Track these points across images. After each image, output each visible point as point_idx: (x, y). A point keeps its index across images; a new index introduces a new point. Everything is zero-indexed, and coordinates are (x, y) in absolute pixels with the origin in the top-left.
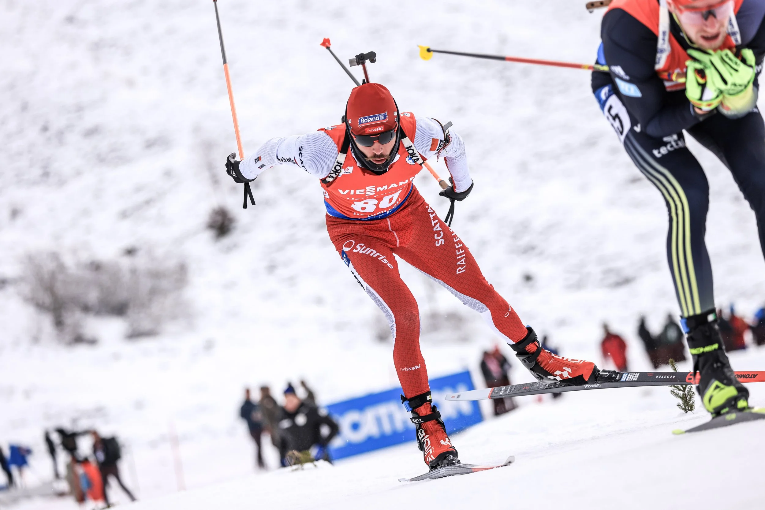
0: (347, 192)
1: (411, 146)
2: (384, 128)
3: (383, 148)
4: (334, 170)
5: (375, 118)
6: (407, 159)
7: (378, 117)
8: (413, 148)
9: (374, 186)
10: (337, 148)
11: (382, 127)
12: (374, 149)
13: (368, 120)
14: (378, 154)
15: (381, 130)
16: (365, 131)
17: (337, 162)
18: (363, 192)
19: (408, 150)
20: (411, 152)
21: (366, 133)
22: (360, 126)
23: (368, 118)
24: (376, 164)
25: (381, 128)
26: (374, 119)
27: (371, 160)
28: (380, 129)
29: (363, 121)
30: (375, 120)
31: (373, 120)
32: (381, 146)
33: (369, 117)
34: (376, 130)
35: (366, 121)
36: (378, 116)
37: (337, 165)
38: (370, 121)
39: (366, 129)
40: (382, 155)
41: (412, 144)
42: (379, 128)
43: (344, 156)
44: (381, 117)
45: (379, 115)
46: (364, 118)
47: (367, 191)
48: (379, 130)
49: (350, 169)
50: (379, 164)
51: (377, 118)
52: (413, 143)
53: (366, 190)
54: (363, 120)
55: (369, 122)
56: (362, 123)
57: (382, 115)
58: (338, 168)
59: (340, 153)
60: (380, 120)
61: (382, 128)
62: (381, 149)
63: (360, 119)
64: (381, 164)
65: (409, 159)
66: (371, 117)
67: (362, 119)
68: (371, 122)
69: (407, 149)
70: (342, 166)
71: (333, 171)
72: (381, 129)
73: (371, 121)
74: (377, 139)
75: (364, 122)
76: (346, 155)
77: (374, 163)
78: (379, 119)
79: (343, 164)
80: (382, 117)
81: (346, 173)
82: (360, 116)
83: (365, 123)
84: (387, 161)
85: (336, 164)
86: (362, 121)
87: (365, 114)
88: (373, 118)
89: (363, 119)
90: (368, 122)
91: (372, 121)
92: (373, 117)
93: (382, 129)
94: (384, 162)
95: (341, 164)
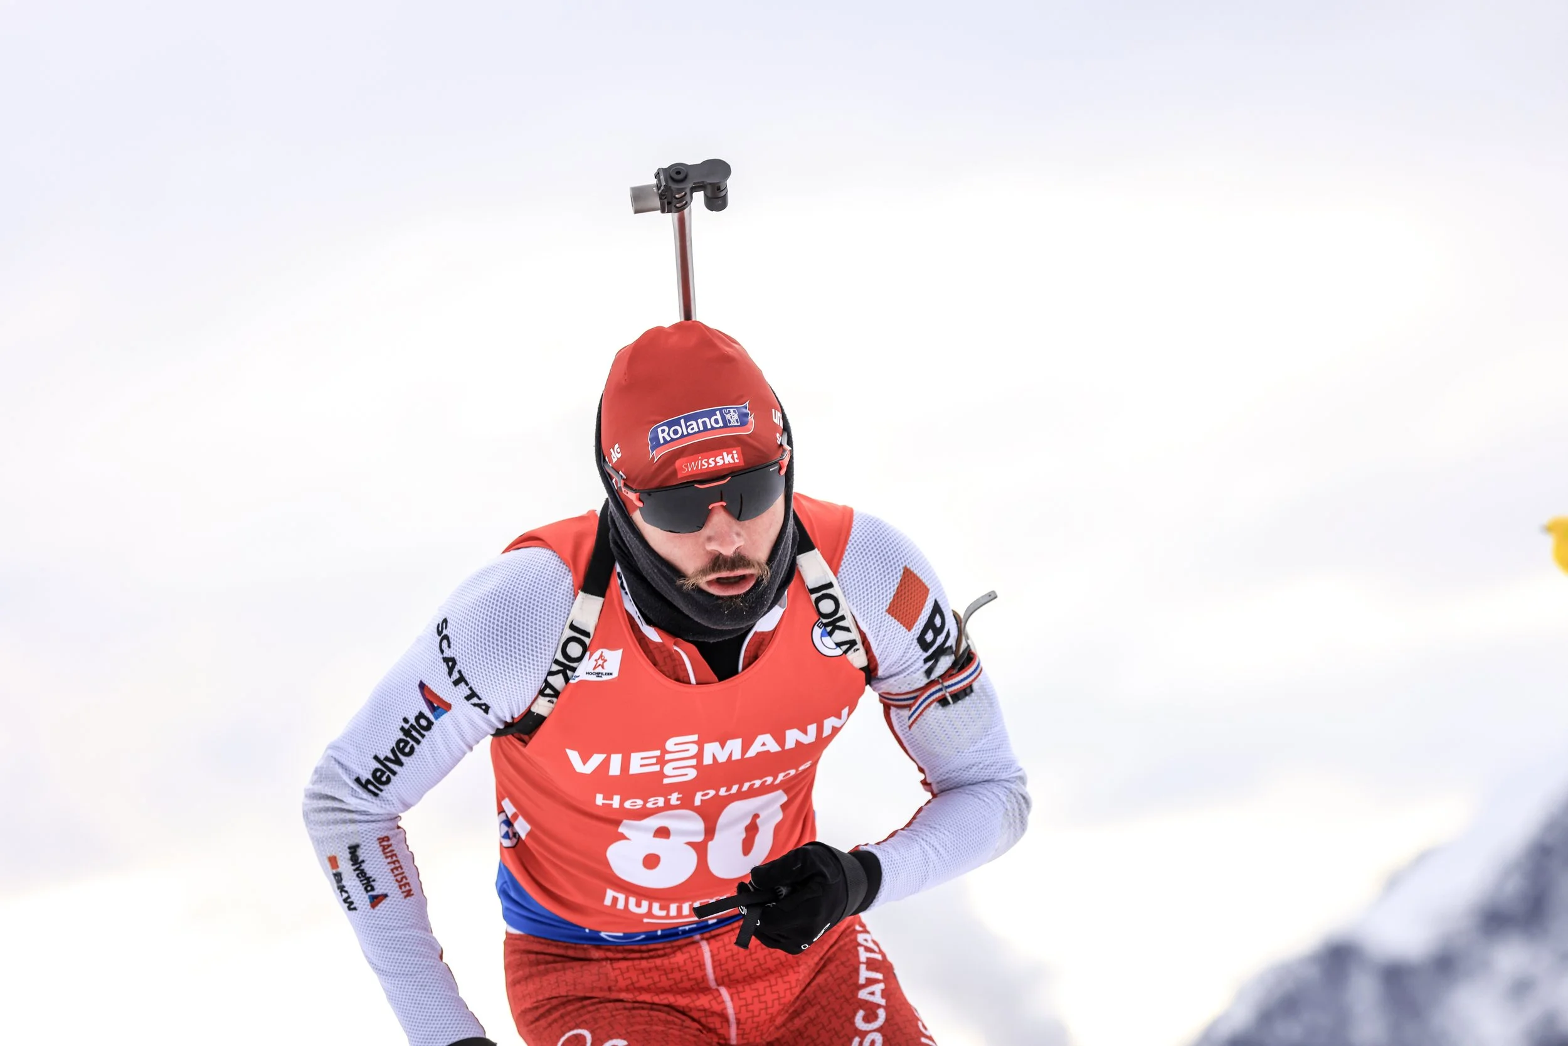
0: (597, 759)
1: (830, 585)
2: (744, 454)
3: (743, 533)
4: (561, 659)
5: (706, 419)
6: (817, 632)
7: (718, 416)
8: (835, 591)
9: (695, 737)
10: (569, 577)
11: (734, 452)
12: (710, 539)
13: (682, 429)
14: (728, 551)
15: (732, 461)
16: (675, 472)
17: (572, 627)
18: (654, 761)
19: (818, 600)
20: (827, 606)
21: (679, 477)
22: (656, 455)
23: (682, 421)
24: (718, 598)
25: (730, 456)
26: (704, 423)
27: (702, 582)
28: (728, 459)
29: (663, 433)
30: (709, 427)
31: (702, 428)
32: (736, 526)
33: (687, 419)
34: (716, 463)
35: (675, 432)
36: (718, 412)
37: (571, 639)
38: (690, 431)
39: (678, 463)
40: (739, 560)
41: (831, 577)
42: (725, 454)
43: (596, 602)
44: (728, 417)
45: (720, 410)
46: (670, 425)
47: (668, 757)
48: (727, 462)
49: (612, 661)
50: (731, 597)
51: (716, 421)
52: (835, 573)
53: (665, 752)
54: (663, 431)
55: (689, 434)
56: (662, 441)
57: (732, 410)
58: (574, 650)
59: (581, 594)
60: (725, 426)
61: (736, 456)
62: (738, 534)
63: (656, 430)
64: (737, 597)
65: (822, 635)
66: (695, 418)
67: (659, 430)
68: (695, 433)
69: (814, 597)
70: (587, 641)
71: (557, 662)
72: (733, 458)
73: (696, 429)
74: (720, 499)
75: (668, 439)
76: (600, 600)
77: (713, 595)
78: (721, 424)
79: (592, 635)
80: (733, 417)
81: (598, 674)
82: (653, 418)
83: (672, 440)
84: (758, 583)
85: (569, 633)
86: (661, 436)
87: (671, 413)
88: (700, 421)
89: (666, 428)
90: (683, 436)
91: (700, 431)
92: (701, 415)
93: (737, 461)
94: (748, 589)
95: (587, 634)
